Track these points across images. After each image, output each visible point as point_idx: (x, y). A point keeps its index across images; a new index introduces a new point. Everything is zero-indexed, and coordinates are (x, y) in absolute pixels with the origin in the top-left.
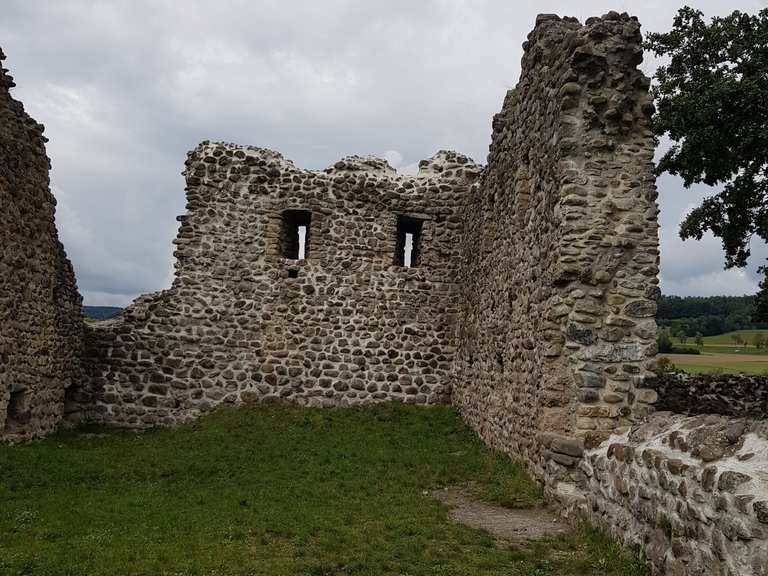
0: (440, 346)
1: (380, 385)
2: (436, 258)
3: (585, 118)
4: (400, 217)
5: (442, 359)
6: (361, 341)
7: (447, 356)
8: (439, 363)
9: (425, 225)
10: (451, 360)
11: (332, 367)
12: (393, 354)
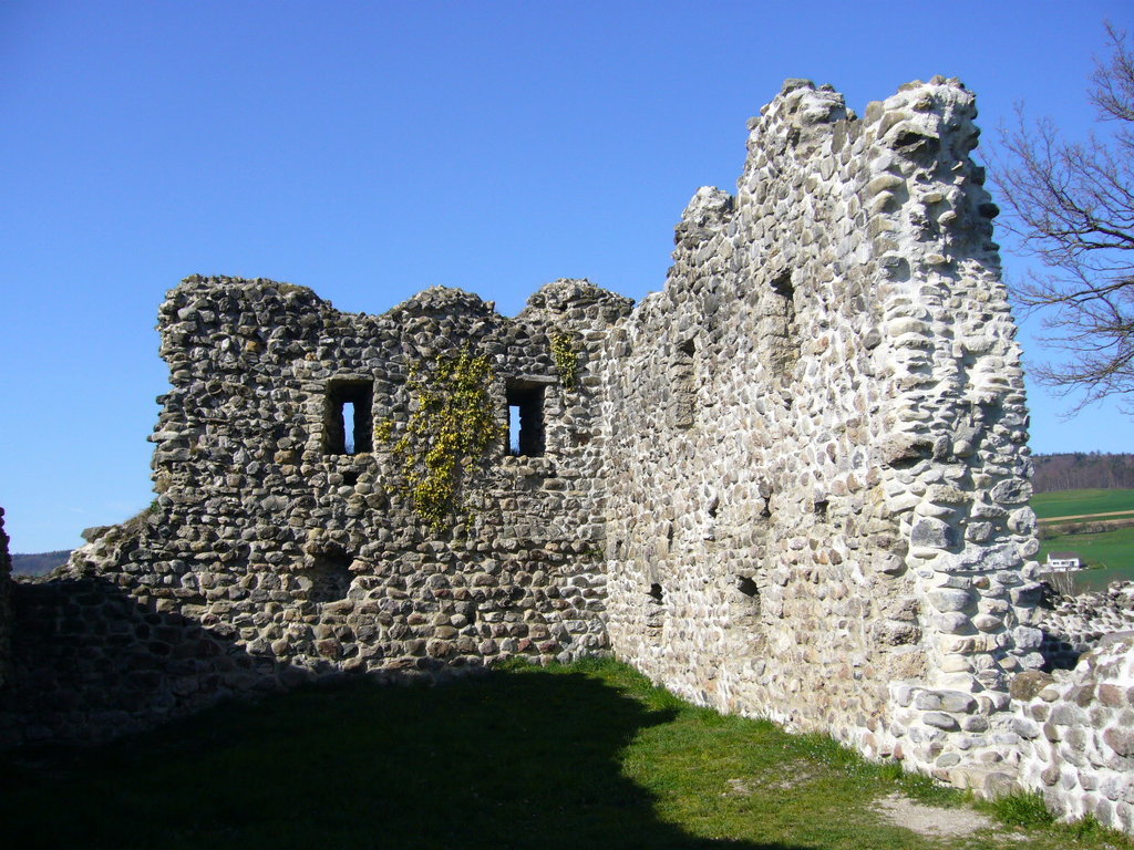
0: (586, 576)
1: (502, 642)
2: (568, 442)
3: (914, 223)
4: (509, 381)
5: (591, 594)
6: (467, 577)
7: (598, 590)
8: (588, 601)
9: (548, 391)
10: (605, 595)
11: (425, 622)
12: (518, 593)
